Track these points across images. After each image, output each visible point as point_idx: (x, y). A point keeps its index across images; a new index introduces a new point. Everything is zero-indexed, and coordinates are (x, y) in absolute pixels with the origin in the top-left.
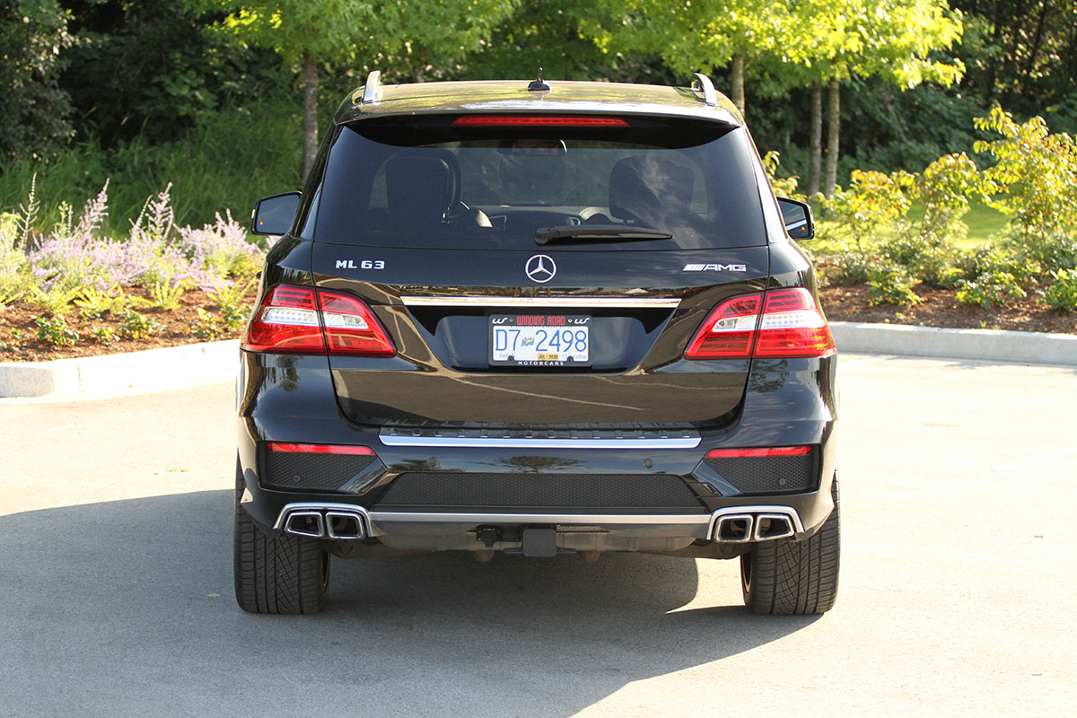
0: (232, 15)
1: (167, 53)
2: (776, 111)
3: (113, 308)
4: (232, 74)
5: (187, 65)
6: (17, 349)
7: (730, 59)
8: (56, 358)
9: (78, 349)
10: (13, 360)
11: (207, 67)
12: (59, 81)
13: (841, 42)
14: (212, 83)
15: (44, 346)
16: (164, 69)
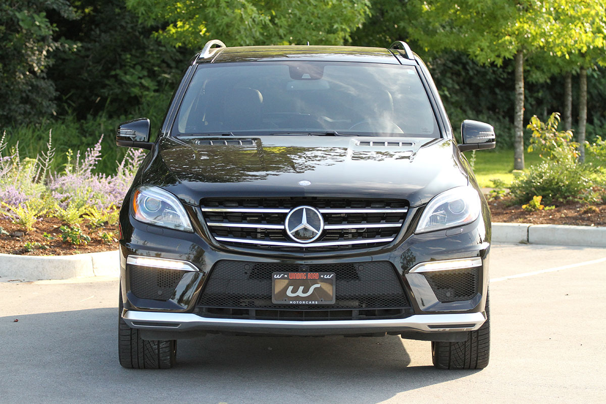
0: (171, 25)
1: (120, 55)
2: (538, 92)
3: (110, 220)
4: (166, 69)
5: (134, 63)
6: (48, 247)
7: (516, 52)
8: (76, 253)
9: (89, 247)
10: (47, 254)
11: (149, 64)
12: (47, 74)
13: (590, 40)
14: (152, 75)
15: (67, 245)
16: (118, 66)
